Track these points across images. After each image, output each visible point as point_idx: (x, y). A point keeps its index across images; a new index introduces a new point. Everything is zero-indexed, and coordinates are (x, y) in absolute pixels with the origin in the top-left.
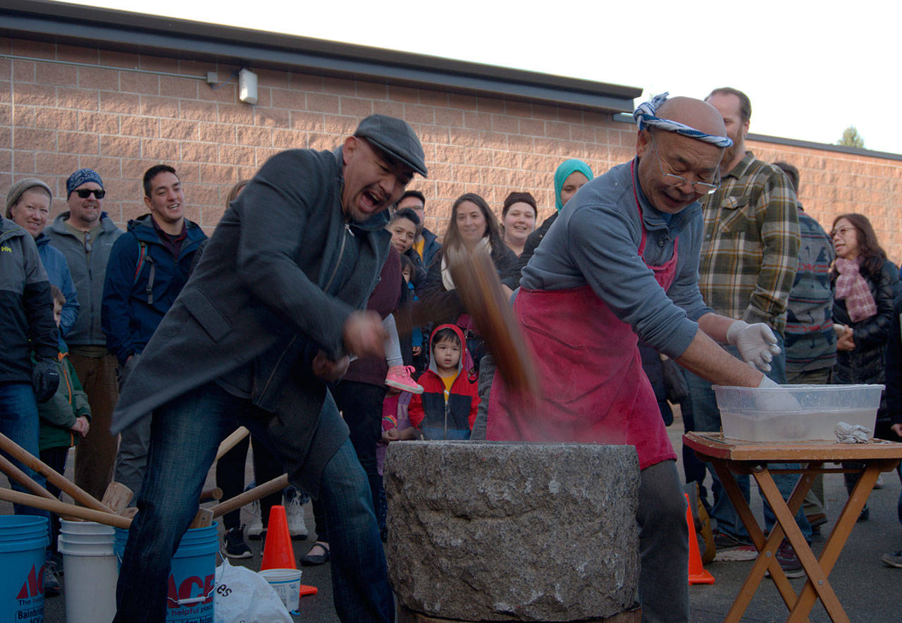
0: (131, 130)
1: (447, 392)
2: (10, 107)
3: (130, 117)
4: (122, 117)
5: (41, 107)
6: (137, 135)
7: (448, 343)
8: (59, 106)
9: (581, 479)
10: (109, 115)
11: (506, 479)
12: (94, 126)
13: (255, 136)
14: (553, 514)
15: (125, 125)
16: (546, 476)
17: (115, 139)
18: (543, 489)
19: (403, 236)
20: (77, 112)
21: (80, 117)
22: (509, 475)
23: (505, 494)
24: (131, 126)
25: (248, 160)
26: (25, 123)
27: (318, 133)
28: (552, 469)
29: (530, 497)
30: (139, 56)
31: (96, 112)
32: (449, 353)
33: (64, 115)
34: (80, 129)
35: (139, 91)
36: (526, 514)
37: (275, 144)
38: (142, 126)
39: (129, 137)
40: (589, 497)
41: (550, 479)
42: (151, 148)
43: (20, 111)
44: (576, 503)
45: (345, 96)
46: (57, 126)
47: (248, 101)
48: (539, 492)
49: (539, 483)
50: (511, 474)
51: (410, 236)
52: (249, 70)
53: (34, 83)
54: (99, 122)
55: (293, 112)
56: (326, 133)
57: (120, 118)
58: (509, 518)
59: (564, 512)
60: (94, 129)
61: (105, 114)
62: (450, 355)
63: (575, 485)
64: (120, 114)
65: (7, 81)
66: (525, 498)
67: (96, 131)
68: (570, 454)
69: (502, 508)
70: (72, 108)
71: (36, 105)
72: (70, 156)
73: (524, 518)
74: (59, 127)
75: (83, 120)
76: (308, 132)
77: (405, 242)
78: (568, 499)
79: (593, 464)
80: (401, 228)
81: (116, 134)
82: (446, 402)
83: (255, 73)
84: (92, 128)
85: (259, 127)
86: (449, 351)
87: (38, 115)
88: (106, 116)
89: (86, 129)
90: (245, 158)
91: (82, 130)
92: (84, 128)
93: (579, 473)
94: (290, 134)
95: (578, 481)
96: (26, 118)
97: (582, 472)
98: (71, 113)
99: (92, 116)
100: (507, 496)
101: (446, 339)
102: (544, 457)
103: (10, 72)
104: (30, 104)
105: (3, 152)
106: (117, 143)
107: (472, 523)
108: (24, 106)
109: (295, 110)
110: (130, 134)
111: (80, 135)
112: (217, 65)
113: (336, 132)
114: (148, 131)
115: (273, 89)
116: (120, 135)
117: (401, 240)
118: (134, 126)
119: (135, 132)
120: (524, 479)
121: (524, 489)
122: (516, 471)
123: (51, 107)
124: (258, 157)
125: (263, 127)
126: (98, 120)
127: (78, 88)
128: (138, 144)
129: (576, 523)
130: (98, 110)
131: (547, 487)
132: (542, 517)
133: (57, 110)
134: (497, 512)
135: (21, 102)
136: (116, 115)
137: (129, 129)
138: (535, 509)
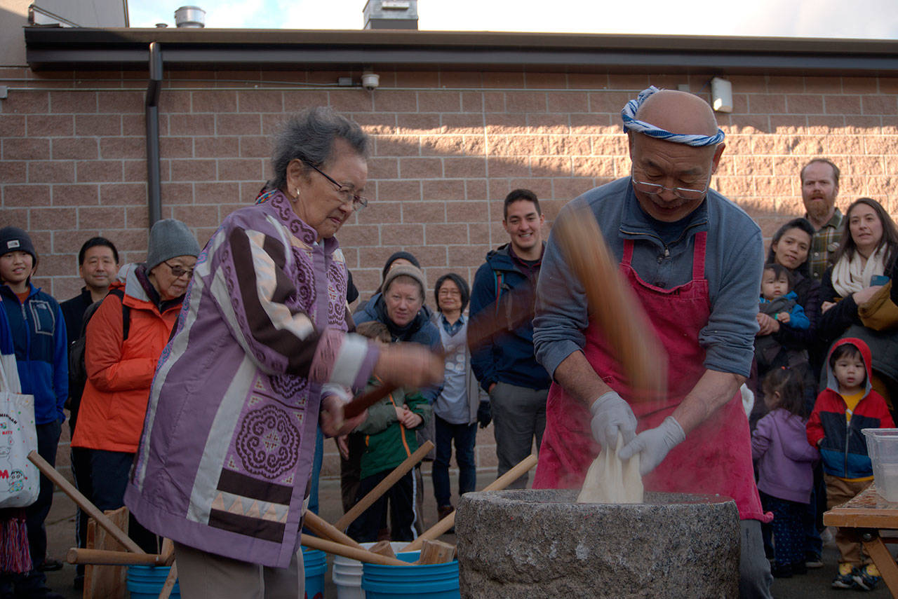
0: (603, 150)
1: (849, 412)
2: (483, 138)
3: (601, 137)
4: (594, 138)
5: (513, 135)
6: (610, 154)
7: (849, 359)
8: (530, 132)
9: (619, 544)
10: (580, 137)
11: (530, 542)
12: (566, 149)
13: (733, 144)
14: (583, 583)
15: (596, 146)
16: (574, 539)
17: (587, 160)
18: (570, 554)
19: (795, 247)
20: (548, 137)
21: (551, 141)
22: (533, 536)
23: (529, 558)
24: (603, 146)
25: (726, 170)
26: (499, 152)
27: (801, 136)
28: (579, 532)
29: (556, 562)
30: (608, 76)
31: (567, 135)
32: (852, 370)
33: (535, 141)
34: (552, 153)
35: (610, 110)
36: (554, 582)
37: (755, 151)
38: (614, 144)
39: (602, 156)
40: (627, 565)
41: (577, 543)
42: (625, 165)
43: (493, 141)
44: (612, 572)
45: (829, 95)
46: (530, 152)
47: (723, 110)
48: (566, 557)
49: (565, 547)
50: (535, 536)
51: (802, 247)
52: (722, 78)
53: (505, 113)
54: (571, 144)
55: (772, 117)
56: (811, 135)
57: (592, 139)
58: (537, 585)
59: (598, 581)
60: (566, 152)
61: (577, 136)
62: (853, 373)
63: (610, 551)
64: (592, 135)
65: (479, 113)
66: (550, 564)
67: (568, 153)
68: (605, 515)
69: (529, 573)
70: (543, 133)
71: (508, 133)
72: (543, 180)
73: (553, 586)
74: (531, 153)
75: (554, 144)
76: (790, 136)
77: (796, 253)
78: (601, 566)
79: (634, 527)
80: (793, 239)
81: (588, 155)
82: (848, 423)
83: (730, 80)
84: (564, 151)
85: (736, 135)
86: (852, 368)
87: (510, 143)
88: (577, 138)
89: (558, 153)
90: (724, 168)
91: (554, 154)
92: (556, 151)
93: (616, 538)
94: (771, 139)
95: (614, 547)
96: (499, 147)
97: (620, 536)
98: (542, 139)
99: (564, 140)
100: (531, 560)
101: (847, 355)
102: (571, 518)
103: (481, 104)
104: (501, 133)
105: (479, 181)
106: (589, 162)
107: (504, 587)
108: (497, 135)
109: (774, 114)
110: (602, 154)
111: (553, 159)
112: (689, 77)
113: (821, 133)
114: (620, 149)
115: (750, 95)
116: (592, 156)
117: (792, 251)
118: (606, 146)
119: (607, 151)
120: (548, 542)
121: (549, 553)
122: (540, 533)
123: (523, 134)
124: (737, 166)
125: (740, 135)
126: (570, 142)
127: (548, 113)
128: (611, 163)
129: (614, 594)
130: (569, 133)
131: (573, 552)
132: (572, 585)
133: (528, 136)
134: (524, 577)
135: (493, 132)
136: (587, 136)
137: (601, 149)
138: (564, 576)
